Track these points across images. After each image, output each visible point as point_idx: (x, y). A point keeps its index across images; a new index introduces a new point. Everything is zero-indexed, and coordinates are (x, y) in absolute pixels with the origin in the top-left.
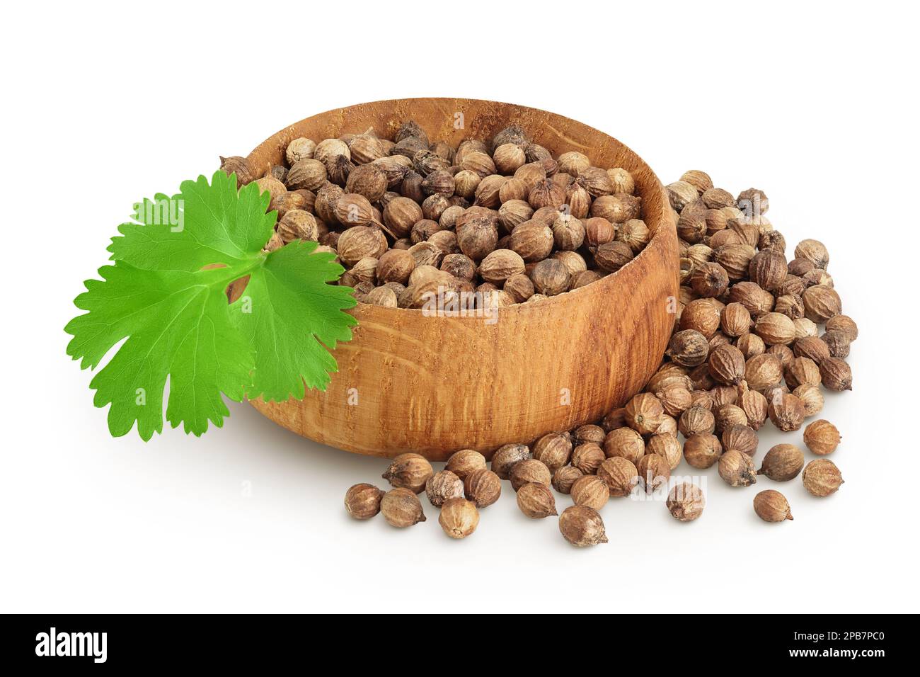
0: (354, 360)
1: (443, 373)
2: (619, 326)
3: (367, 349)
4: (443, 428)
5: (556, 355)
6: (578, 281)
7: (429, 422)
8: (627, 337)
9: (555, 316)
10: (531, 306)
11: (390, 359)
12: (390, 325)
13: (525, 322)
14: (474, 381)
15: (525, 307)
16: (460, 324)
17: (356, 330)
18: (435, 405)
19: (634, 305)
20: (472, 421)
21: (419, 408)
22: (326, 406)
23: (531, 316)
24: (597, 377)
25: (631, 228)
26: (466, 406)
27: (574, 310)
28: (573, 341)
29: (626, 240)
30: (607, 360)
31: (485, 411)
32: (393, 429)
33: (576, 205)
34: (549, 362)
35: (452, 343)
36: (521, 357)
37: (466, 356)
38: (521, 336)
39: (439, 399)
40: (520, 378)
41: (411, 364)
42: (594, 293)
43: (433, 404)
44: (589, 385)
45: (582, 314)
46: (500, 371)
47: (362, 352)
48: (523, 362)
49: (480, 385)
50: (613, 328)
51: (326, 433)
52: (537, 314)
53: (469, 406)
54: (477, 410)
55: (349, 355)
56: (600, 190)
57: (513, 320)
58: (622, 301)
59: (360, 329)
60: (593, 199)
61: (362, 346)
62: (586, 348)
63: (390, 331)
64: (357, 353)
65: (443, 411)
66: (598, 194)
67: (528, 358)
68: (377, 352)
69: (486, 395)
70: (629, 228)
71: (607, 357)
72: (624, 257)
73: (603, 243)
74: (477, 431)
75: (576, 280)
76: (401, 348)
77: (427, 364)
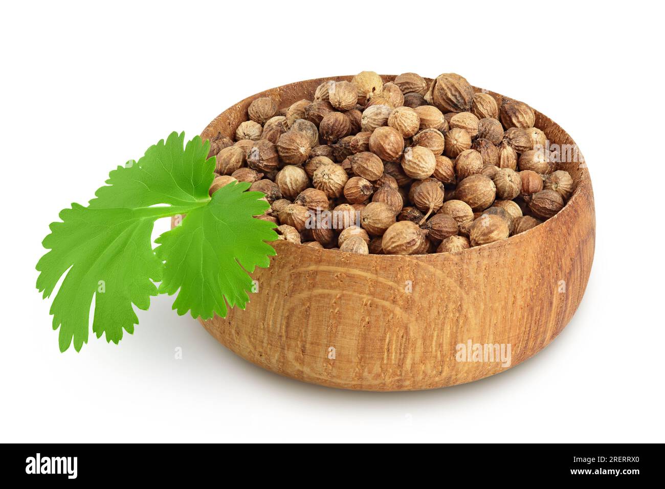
0: (335, 303)
1: (415, 311)
2: (560, 263)
3: (347, 292)
4: (414, 360)
5: (510, 290)
6: (520, 225)
7: (402, 356)
8: (566, 272)
9: (510, 256)
10: (489, 248)
11: (368, 300)
12: (368, 270)
13: (485, 262)
14: (442, 317)
15: (484, 249)
16: (430, 266)
17: (337, 276)
18: (408, 340)
19: (571, 244)
20: (439, 353)
21: (394, 342)
22: (308, 346)
23: (490, 256)
24: (543, 308)
25: (558, 178)
26: (435, 338)
27: (525, 250)
28: (525, 277)
29: (554, 189)
30: (551, 293)
31: (451, 343)
32: (370, 363)
33: (506, 161)
34: (505, 297)
35: (423, 284)
36: (482, 294)
37: (435, 294)
38: (482, 274)
39: (412, 334)
40: (481, 312)
41: (387, 304)
42: (540, 234)
43: (406, 339)
44: (536, 316)
45: (531, 252)
46: (465, 307)
47: (343, 295)
48: (483, 298)
49: (447, 320)
50: (556, 264)
51: (306, 370)
52: (495, 255)
53: (437, 339)
54: (444, 342)
55: (330, 299)
56: (523, 147)
57: (475, 261)
58: (562, 240)
59: (341, 275)
60: (519, 156)
61: (343, 290)
62: (535, 284)
63: (368, 275)
64: (338, 297)
65: (414, 344)
66: (522, 150)
67: (488, 294)
68: (356, 294)
69: (453, 329)
70: (557, 178)
71: (551, 291)
72: (556, 204)
73: (535, 192)
74: (443, 362)
75: (518, 225)
76: (378, 290)
77: (401, 303)
